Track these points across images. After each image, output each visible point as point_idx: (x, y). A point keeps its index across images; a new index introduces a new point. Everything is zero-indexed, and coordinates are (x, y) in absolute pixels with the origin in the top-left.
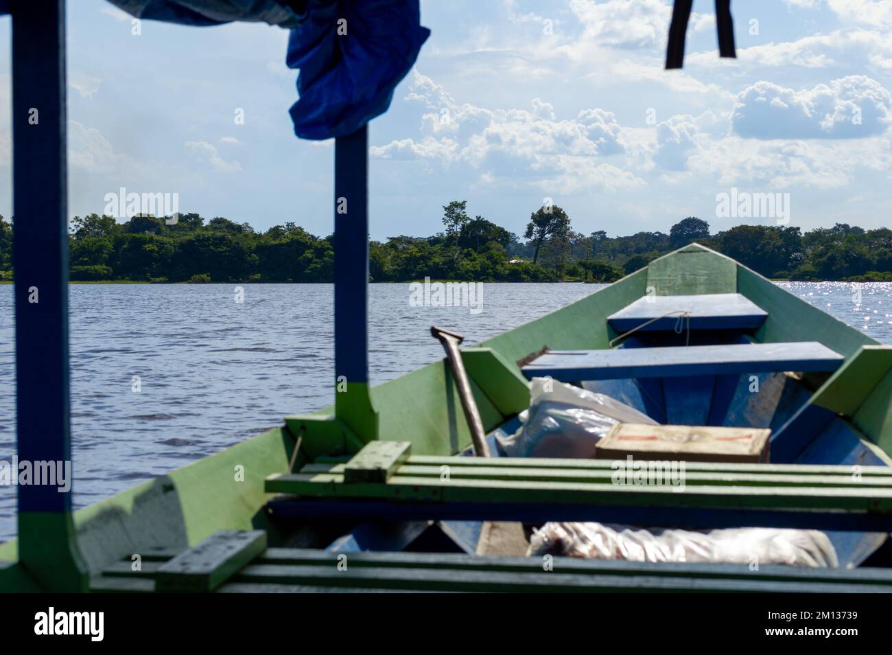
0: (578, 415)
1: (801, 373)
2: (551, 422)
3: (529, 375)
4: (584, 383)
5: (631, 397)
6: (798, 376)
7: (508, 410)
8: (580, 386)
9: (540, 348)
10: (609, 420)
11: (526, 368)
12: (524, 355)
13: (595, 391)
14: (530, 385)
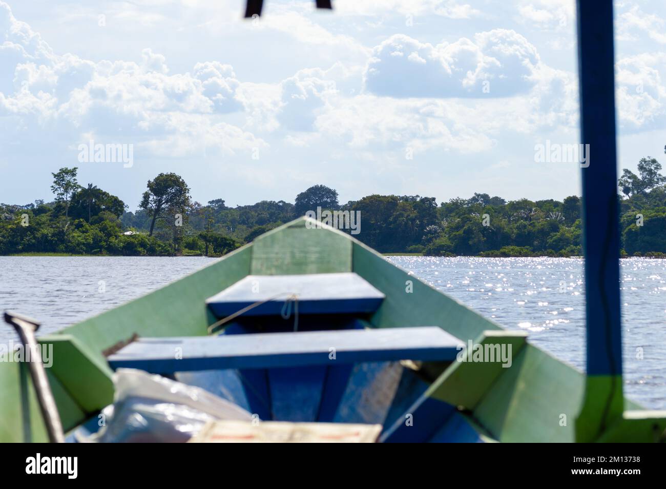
0: (168, 411)
1: (419, 363)
2: (138, 420)
3: (114, 366)
4: (178, 375)
5: (232, 391)
6: (417, 365)
7: (91, 407)
8: (173, 378)
9: (129, 335)
10: (204, 416)
11: (113, 358)
12: (110, 343)
13: (189, 383)
14: (114, 377)
